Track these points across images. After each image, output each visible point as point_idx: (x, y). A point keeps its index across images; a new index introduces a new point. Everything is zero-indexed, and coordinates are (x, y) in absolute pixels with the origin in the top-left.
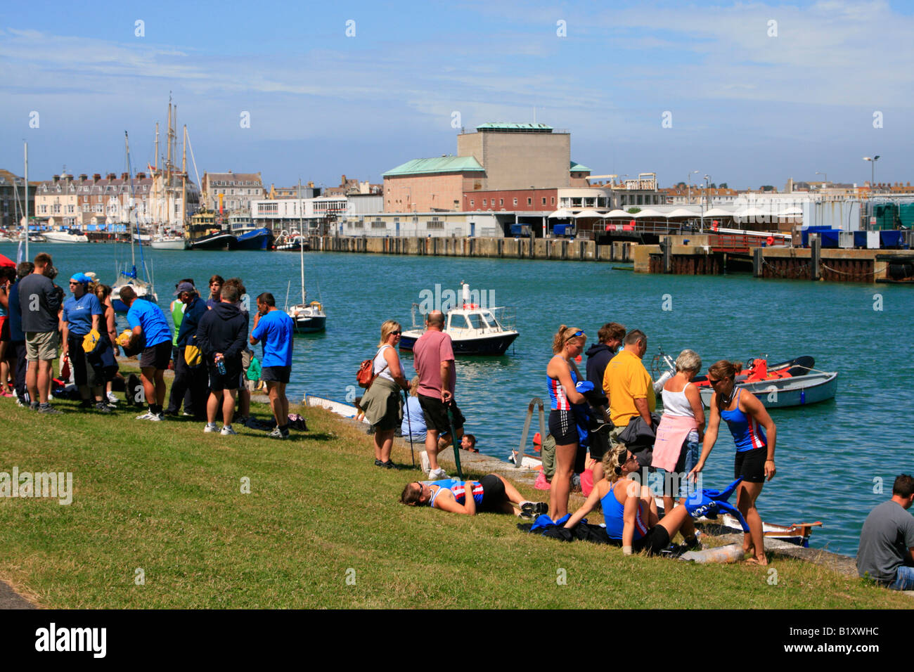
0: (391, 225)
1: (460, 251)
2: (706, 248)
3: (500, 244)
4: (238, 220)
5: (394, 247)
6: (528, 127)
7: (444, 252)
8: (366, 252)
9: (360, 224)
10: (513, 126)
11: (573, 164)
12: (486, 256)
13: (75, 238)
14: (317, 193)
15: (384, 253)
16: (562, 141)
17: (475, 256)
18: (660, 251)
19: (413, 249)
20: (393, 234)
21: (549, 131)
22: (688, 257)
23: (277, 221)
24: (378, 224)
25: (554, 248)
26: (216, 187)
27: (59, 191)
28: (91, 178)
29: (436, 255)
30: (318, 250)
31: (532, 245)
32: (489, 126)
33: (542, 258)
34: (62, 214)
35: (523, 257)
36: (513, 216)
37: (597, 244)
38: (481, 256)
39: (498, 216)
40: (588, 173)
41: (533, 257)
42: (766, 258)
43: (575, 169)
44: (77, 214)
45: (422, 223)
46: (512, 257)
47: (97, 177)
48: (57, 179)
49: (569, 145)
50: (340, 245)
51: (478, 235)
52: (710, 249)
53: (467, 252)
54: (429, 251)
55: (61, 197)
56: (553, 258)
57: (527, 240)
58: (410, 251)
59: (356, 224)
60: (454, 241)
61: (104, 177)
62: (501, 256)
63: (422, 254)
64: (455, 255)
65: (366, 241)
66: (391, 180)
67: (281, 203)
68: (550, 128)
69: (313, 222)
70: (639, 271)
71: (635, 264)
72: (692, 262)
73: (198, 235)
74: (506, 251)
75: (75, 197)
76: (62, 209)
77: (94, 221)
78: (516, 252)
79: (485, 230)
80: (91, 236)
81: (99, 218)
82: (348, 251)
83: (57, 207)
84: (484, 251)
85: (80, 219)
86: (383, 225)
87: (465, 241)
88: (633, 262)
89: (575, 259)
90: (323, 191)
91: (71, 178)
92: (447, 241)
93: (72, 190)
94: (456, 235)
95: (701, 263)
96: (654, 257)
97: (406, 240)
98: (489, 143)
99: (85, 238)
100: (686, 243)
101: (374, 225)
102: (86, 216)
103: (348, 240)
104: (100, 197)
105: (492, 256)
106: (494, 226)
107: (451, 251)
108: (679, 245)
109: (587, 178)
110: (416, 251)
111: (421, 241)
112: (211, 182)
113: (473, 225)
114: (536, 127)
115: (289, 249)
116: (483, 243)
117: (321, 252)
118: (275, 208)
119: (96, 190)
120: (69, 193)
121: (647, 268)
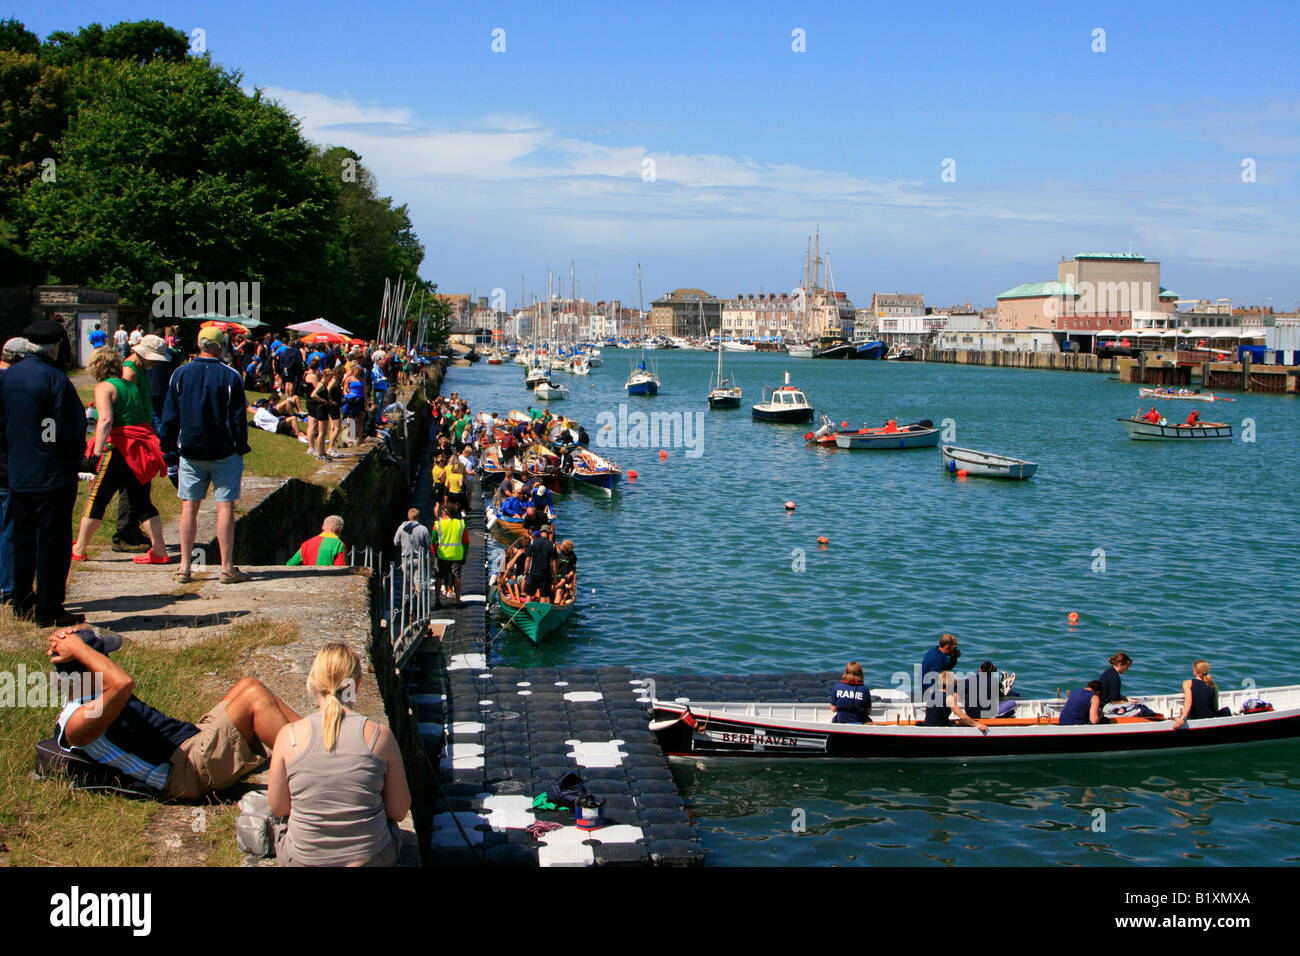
0: (976, 340)
1: (1022, 363)
2: (1174, 362)
3: (1052, 357)
4: (861, 334)
5: (975, 357)
6: (1121, 256)
7: (1011, 364)
8: (955, 362)
9: (954, 339)
10: (1108, 256)
11: (1162, 290)
12: (1041, 368)
13: (745, 347)
14: (929, 311)
15: (968, 363)
16: (1152, 270)
17: (1033, 367)
18: (1137, 365)
19: (989, 360)
20: (978, 348)
21: (1141, 260)
22: (1158, 370)
23: (897, 335)
24: (968, 339)
25: (1091, 362)
26: (882, 306)
27: (741, 307)
28: (767, 297)
29: (1004, 366)
30: (921, 360)
31: (1076, 359)
32: (1085, 255)
33: (1083, 370)
34: (743, 327)
35: (1068, 369)
36: (1065, 334)
37: (1099, 357)
38: (1037, 367)
39: (1054, 334)
40: (1176, 298)
41: (1076, 369)
42: (1213, 372)
43: (1164, 294)
44: (755, 327)
45: (1000, 339)
46: (1062, 369)
47: (772, 297)
48: (740, 297)
49: (1158, 273)
50: (937, 357)
51: (1039, 349)
52: (1178, 363)
53: (1028, 365)
54: (1001, 363)
55: (743, 313)
56: (1090, 370)
57: (1072, 354)
58: (987, 363)
59: (952, 339)
60: (1018, 354)
61: (778, 296)
62: (1053, 368)
63: (995, 364)
64: (1019, 367)
65: (955, 353)
66: (1004, 302)
67: (900, 320)
68: (1142, 257)
69: (923, 336)
70: (1123, 381)
71: (1120, 374)
72: (1161, 374)
73: (827, 346)
74: (1056, 364)
75: (754, 314)
76: (743, 323)
77: (767, 333)
78: (1064, 365)
79: (1045, 345)
80: (759, 346)
81: (771, 331)
82: (942, 362)
83: (740, 320)
84: (1040, 364)
85: (756, 332)
86: (971, 340)
87: (1026, 355)
88: (1118, 372)
89: (1107, 372)
90: (934, 311)
91: (751, 297)
92: (1014, 354)
93: (752, 307)
94: (1021, 349)
95: (1169, 375)
96: (1135, 369)
97: (984, 352)
98: (1084, 271)
99: (754, 347)
100: (1159, 358)
101: (964, 340)
102: (762, 329)
103: (942, 352)
104: (773, 313)
105: (1046, 368)
106: (1051, 342)
107: (1016, 363)
108: (1152, 360)
109: (1176, 302)
110: (991, 363)
111: (995, 354)
112: (879, 301)
113: (1036, 340)
114: (1129, 256)
115: (896, 359)
116: (1040, 356)
117: (923, 362)
118: (896, 324)
119: (771, 307)
120: (749, 310)
121: (1128, 378)
